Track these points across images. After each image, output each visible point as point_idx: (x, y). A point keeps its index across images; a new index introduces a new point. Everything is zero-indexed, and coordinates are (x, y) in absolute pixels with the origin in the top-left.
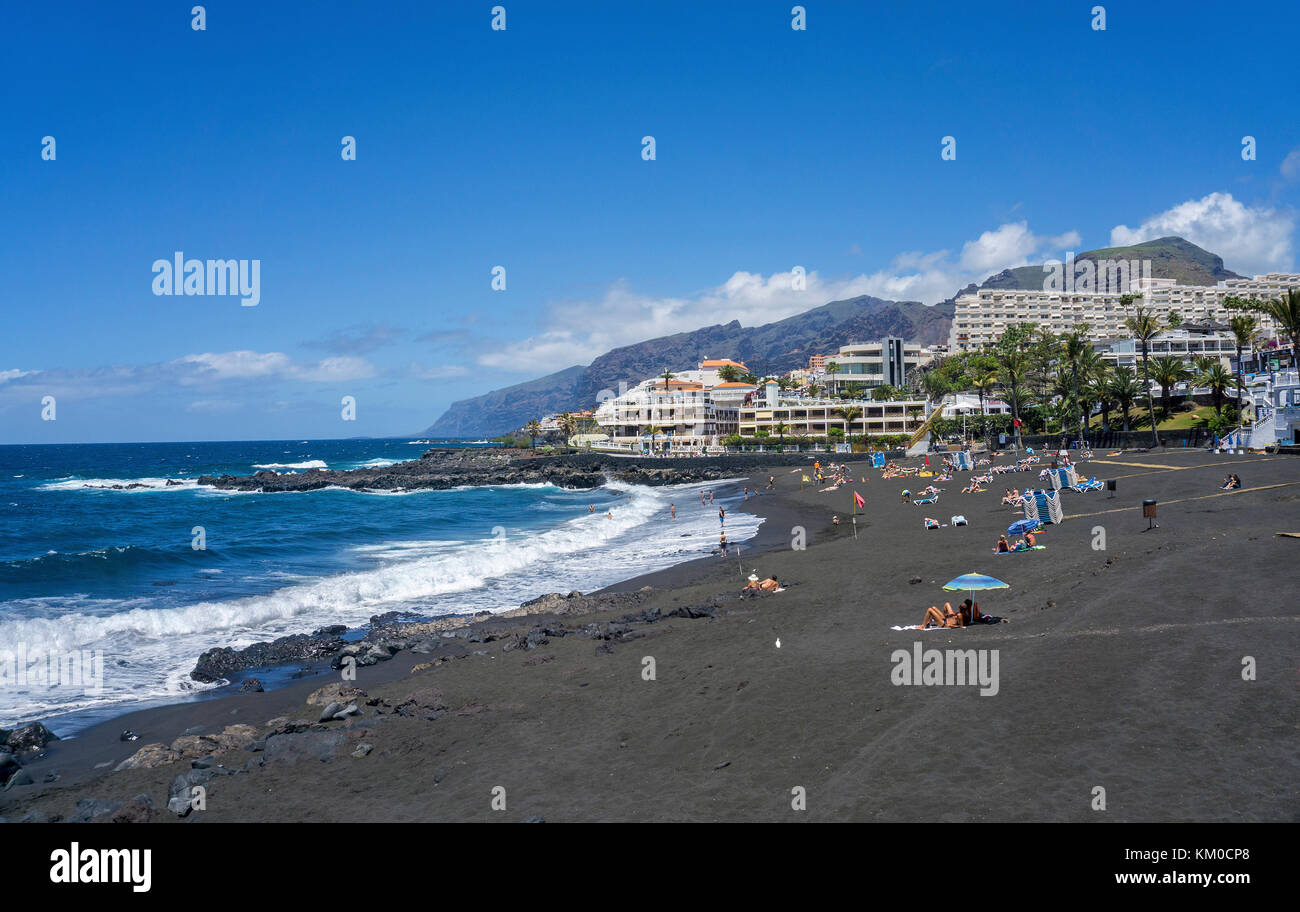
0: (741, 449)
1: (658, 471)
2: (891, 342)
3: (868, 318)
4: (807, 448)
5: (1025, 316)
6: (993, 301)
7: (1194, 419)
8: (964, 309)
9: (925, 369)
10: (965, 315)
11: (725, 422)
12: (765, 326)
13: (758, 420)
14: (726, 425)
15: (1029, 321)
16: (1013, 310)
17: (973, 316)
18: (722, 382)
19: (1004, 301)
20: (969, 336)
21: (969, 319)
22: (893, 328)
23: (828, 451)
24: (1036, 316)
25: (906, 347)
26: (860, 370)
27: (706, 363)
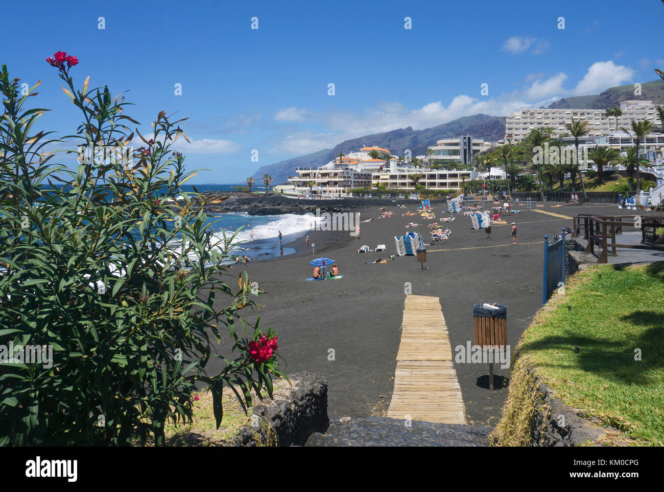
0: (359, 195)
1: (308, 206)
2: (465, 138)
3: (482, 126)
4: (395, 196)
5: (549, 124)
6: (529, 115)
7: (616, 185)
8: (511, 120)
9: (484, 153)
10: (511, 123)
11: (364, 180)
12: (426, 130)
13: (382, 179)
14: (364, 182)
15: (550, 126)
16: (541, 120)
17: (517, 124)
18: (371, 158)
19: (536, 115)
20: (513, 135)
21: (514, 126)
22: (495, 131)
23: (406, 198)
24: (556, 124)
25: (474, 141)
26: (447, 153)
27: (364, 149)
